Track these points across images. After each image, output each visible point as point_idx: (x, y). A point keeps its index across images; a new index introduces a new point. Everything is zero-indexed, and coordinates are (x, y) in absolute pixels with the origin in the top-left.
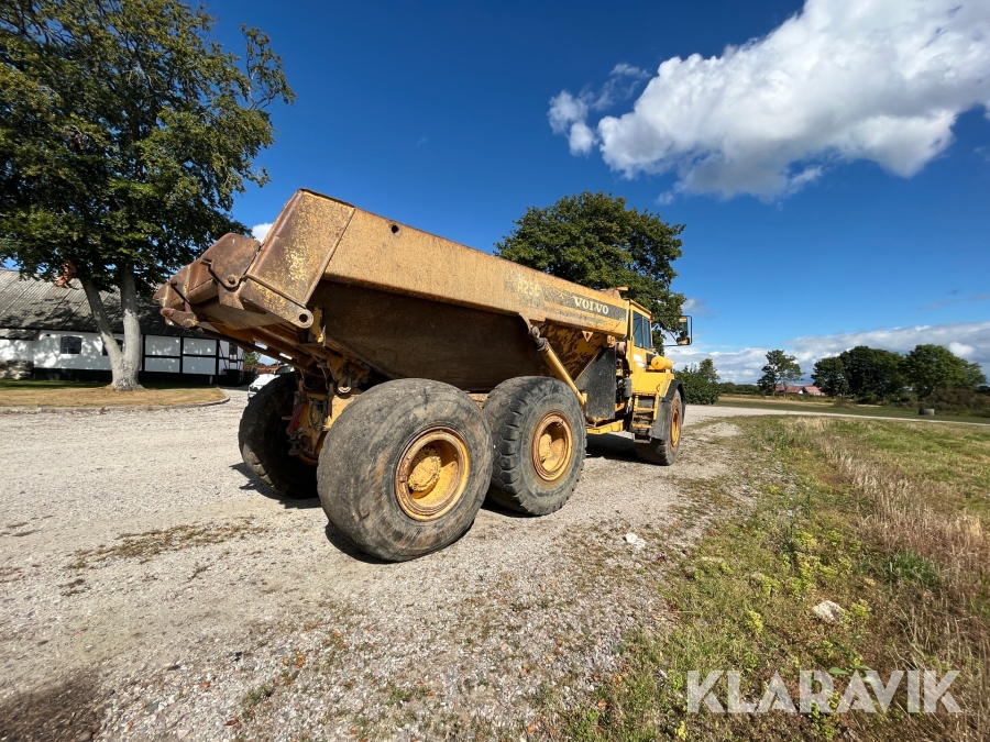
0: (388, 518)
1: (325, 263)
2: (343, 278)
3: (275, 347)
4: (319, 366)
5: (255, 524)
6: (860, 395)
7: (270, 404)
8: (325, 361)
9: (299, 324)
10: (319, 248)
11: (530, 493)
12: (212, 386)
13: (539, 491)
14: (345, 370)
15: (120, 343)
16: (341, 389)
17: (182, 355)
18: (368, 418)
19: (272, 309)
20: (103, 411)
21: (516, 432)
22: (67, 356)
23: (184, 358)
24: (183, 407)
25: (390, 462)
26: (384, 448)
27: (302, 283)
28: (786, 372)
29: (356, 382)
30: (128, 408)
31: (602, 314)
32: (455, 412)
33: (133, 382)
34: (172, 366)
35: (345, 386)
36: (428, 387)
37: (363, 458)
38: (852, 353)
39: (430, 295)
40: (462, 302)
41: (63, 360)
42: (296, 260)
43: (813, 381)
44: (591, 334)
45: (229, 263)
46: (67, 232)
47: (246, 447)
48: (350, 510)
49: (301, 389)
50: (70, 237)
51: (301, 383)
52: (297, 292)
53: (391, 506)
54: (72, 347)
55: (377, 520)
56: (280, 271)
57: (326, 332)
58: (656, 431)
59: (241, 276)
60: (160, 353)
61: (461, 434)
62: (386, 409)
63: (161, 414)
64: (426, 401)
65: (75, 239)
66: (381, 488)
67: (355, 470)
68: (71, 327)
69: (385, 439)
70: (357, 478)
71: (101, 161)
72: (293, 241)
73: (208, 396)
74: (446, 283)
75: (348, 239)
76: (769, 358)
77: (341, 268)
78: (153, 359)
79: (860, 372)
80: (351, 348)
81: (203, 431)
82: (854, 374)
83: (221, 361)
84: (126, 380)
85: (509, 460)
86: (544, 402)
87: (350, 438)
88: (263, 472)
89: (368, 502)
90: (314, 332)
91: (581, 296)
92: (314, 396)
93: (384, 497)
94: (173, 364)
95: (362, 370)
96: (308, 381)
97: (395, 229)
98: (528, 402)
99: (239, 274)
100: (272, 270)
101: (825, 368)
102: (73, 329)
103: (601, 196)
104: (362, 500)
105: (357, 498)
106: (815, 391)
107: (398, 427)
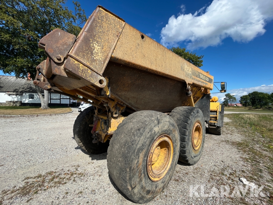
0: (144, 185)
1: (112, 51)
2: (121, 60)
3: (86, 97)
4: (105, 105)
5: (80, 170)
6: (255, 106)
7: (84, 119)
8: (107, 103)
9: (99, 85)
10: (108, 42)
11: (192, 157)
12: (69, 107)
13: (194, 155)
14: (116, 107)
15: (43, 95)
16: (115, 116)
17: (60, 98)
18: (134, 134)
19: (84, 76)
20: (37, 116)
21: (187, 132)
22: (31, 99)
23: (61, 99)
24: (60, 114)
25: (145, 157)
26: (142, 150)
27: (100, 61)
28: (231, 100)
29: (120, 112)
30: (45, 115)
31: (207, 81)
32: (169, 127)
33: (47, 107)
34: (58, 102)
35: (116, 114)
36: (158, 116)
37: (133, 157)
38: (252, 94)
39: (156, 71)
40: (168, 75)
41: (30, 101)
42: (97, 48)
43: (240, 102)
44: (204, 89)
45: (57, 47)
46: (27, 64)
47: (76, 136)
48: (127, 185)
49: (96, 114)
50: (28, 66)
51: (96, 111)
52: (97, 67)
53: (145, 179)
54: (32, 97)
55: (139, 188)
56: (88, 54)
57: (111, 90)
58: (218, 123)
59: (65, 56)
60: (55, 98)
61: (170, 136)
62: (142, 129)
63: (54, 117)
64: (158, 123)
65: (30, 66)
66: (141, 171)
67: (129, 164)
68: (31, 91)
69: (143, 145)
70: (130, 168)
71: (36, 43)
72: (95, 36)
73: (67, 110)
74: (162, 66)
75: (123, 39)
76: (226, 96)
77: (120, 55)
78: (53, 100)
79: (255, 99)
80: (120, 97)
81: (65, 122)
82: (253, 100)
83: (71, 100)
84: (45, 106)
85: (185, 144)
86: (195, 118)
87: (125, 145)
88: (82, 145)
89: (136, 179)
90: (105, 90)
91: (202, 74)
92: (102, 117)
93: (143, 175)
94: (58, 101)
95: (122, 106)
96: (99, 111)
97: (143, 37)
98: (190, 118)
99: (63, 55)
100: (83, 52)
101: (243, 98)
102: (32, 92)
103: (178, 48)
104: (133, 179)
105: (130, 179)
106: (240, 105)
107: (148, 138)
